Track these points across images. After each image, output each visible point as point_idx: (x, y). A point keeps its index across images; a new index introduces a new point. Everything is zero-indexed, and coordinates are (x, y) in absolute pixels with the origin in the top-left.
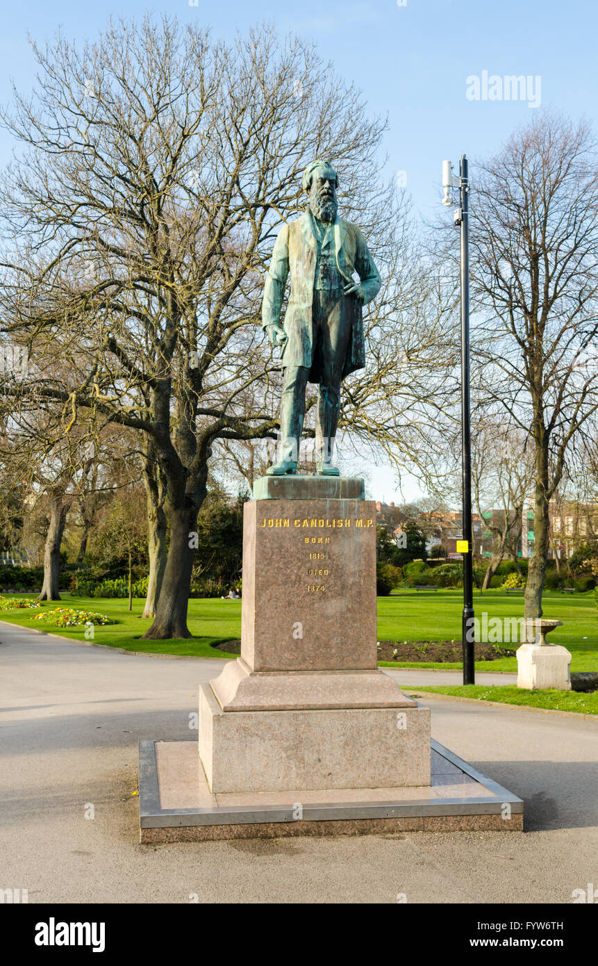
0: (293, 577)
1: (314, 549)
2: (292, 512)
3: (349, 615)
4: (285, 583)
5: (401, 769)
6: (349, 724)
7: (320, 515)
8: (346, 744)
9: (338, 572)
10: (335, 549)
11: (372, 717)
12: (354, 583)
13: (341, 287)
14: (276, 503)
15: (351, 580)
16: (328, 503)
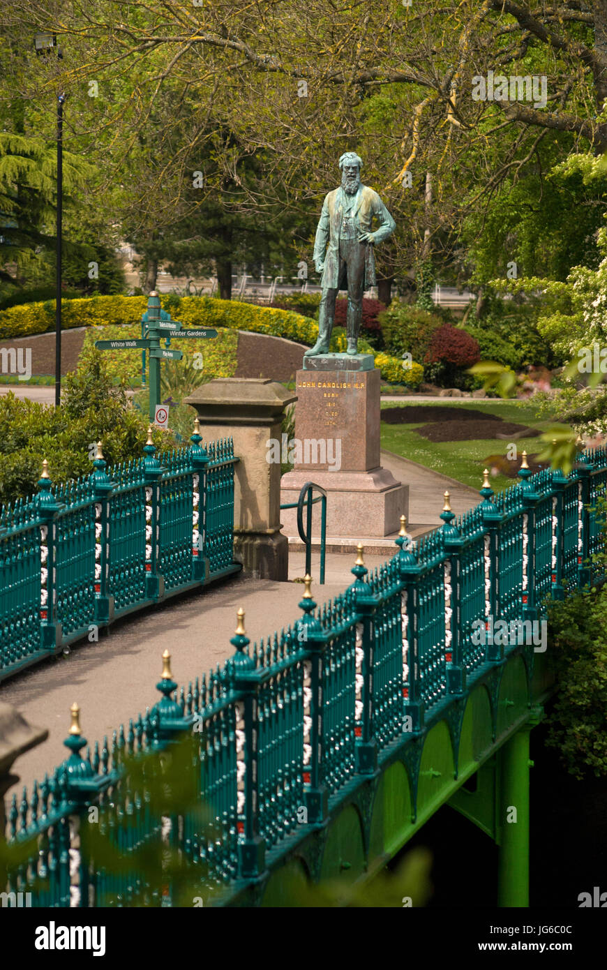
0: (317, 416)
1: (330, 400)
2: (317, 378)
3: (349, 439)
4: (312, 420)
5: (367, 526)
6: (338, 499)
7: (334, 380)
8: (337, 510)
9: (343, 413)
10: (342, 401)
11: (351, 496)
12: (352, 421)
13: (357, 237)
14: (308, 372)
15: (351, 419)
16: (338, 373)
